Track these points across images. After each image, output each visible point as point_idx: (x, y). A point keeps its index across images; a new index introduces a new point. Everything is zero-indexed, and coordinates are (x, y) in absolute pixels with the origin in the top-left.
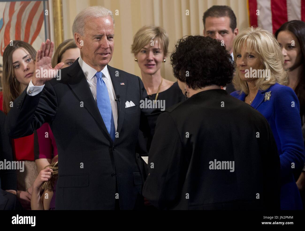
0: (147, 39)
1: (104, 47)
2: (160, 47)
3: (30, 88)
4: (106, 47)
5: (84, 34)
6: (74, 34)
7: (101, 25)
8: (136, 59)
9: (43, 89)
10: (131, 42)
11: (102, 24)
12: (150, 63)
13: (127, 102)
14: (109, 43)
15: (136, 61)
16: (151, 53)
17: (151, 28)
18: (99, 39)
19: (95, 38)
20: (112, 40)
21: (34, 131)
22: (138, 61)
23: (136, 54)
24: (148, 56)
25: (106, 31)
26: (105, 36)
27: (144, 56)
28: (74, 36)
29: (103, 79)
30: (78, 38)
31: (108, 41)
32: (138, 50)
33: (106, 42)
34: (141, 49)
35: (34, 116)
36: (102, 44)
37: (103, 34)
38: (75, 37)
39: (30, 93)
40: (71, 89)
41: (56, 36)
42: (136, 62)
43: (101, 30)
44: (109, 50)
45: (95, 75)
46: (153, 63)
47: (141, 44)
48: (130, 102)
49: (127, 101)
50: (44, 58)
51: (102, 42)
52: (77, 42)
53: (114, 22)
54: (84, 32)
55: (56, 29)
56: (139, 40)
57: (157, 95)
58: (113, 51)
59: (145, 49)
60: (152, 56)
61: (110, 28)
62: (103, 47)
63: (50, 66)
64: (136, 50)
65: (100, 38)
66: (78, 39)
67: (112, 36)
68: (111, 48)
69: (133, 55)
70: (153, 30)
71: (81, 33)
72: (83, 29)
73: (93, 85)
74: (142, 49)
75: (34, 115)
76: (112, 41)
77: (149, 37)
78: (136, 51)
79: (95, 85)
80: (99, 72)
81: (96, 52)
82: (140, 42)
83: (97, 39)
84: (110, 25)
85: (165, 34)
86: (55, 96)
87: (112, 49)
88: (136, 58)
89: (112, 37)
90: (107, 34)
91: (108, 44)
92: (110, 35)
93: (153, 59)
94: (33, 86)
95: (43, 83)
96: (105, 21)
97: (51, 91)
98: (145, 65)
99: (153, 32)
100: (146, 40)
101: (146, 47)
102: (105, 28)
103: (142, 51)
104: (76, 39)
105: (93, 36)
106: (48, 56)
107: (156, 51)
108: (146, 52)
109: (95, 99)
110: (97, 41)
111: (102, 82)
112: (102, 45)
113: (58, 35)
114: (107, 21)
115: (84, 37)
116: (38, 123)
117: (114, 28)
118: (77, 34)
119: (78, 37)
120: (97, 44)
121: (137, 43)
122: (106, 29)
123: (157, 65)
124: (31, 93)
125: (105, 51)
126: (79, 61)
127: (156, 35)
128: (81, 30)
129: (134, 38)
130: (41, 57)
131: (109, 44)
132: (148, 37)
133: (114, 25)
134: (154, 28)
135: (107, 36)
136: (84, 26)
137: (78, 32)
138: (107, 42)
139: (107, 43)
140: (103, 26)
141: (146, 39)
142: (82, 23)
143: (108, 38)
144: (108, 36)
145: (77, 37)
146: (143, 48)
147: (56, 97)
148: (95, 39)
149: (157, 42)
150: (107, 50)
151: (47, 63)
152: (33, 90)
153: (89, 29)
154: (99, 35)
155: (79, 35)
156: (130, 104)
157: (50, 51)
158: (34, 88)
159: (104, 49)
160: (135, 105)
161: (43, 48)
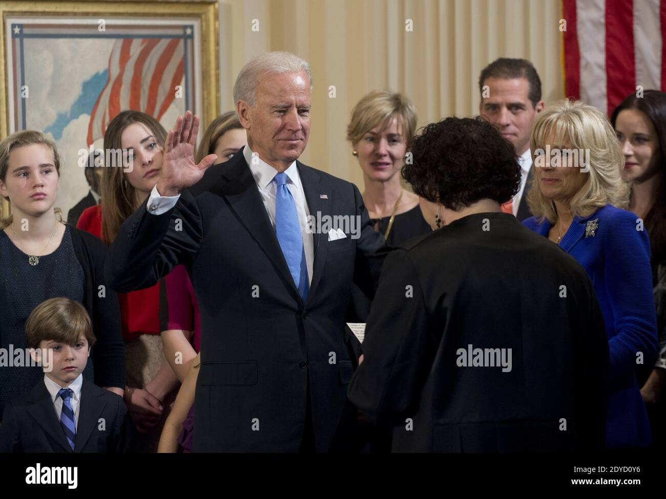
0: (377, 116)
1: (292, 128)
2: (400, 132)
3: (154, 200)
4: (294, 129)
5: (254, 103)
6: (237, 102)
7: (287, 87)
8: (355, 152)
9: (178, 203)
11: (289, 86)
12: (380, 161)
14: (301, 121)
15: (355, 155)
16: (384, 143)
17: (385, 95)
18: (282, 114)
19: (275, 111)
20: (306, 116)
21: (157, 278)
22: (359, 156)
23: (355, 143)
24: (377, 147)
25: (296, 98)
26: (294, 107)
27: (369, 147)
28: (237, 105)
29: (289, 186)
30: (245, 110)
31: (299, 116)
32: (359, 136)
34: (365, 134)
35: (160, 253)
36: (288, 122)
37: (290, 104)
38: (239, 108)
39: (153, 210)
40: (228, 204)
41: (206, 104)
42: (355, 157)
43: (287, 97)
44: (300, 134)
45: (274, 179)
46: (387, 159)
47: (366, 125)
50: (180, 145)
51: (287, 118)
52: (241, 117)
53: (311, 83)
54: (255, 99)
55: (205, 92)
56: (361, 119)
57: (391, 221)
58: (307, 135)
59: (374, 133)
60: (384, 147)
61: (303, 93)
62: (289, 128)
63: (191, 161)
64: (356, 135)
65: (284, 110)
66: (243, 111)
67: (307, 109)
68: (304, 130)
70: (389, 100)
71: (249, 101)
72: (254, 93)
73: (269, 197)
74: (368, 135)
75: (159, 251)
76: (306, 118)
77: (381, 112)
78: (355, 138)
79: (273, 198)
80: (281, 173)
81: (276, 138)
82: (364, 120)
83: (279, 112)
84: (303, 87)
85: (410, 107)
86: (198, 215)
87: (307, 132)
88: (355, 150)
89: (307, 111)
90: (298, 105)
91: (299, 123)
92: (303, 106)
93: (387, 153)
94: (159, 196)
95: (177, 191)
96: (295, 80)
97: (191, 207)
98: (372, 164)
99: (388, 103)
100: (375, 118)
101: (374, 130)
102: (294, 93)
103: (366, 139)
104: (240, 112)
105: (272, 107)
106: (188, 142)
107: (392, 139)
108: (375, 139)
109: (273, 223)
110: (279, 116)
111: (285, 192)
112: (288, 124)
113: (209, 104)
114: (299, 81)
115: (255, 107)
116: (167, 264)
117: (311, 93)
118: (242, 101)
119: (244, 108)
120: (279, 121)
121: (359, 123)
122: (295, 95)
123: (393, 164)
124: (155, 209)
125: (293, 135)
126: (244, 152)
127: (394, 108)
128: (250, 94)
129: (352, 113)
130: (175, 144)
132: (379, 111)
133: (311, 88)
134: (390, 95)
135: (298, 108)
136: (255, 88)
137: (245, 99)
138: (298, 120)
139: (296, 120)
141: (375, 116)
142: (252, 82)
143: (299, 112)
144: (300, 107)
145: (241, 108)
146: (368, 131)
147: (200, 218)
148: (275, 113)
149: (395, 121)
150: (297, 134)
151: (186, 154)
152: (158, 204)
153: (265, 94)
154: (284, 106)
155: (246, 105)
157: (193, 132)
158: (160, 200)
159: (290, 131)
161: (179, 127)
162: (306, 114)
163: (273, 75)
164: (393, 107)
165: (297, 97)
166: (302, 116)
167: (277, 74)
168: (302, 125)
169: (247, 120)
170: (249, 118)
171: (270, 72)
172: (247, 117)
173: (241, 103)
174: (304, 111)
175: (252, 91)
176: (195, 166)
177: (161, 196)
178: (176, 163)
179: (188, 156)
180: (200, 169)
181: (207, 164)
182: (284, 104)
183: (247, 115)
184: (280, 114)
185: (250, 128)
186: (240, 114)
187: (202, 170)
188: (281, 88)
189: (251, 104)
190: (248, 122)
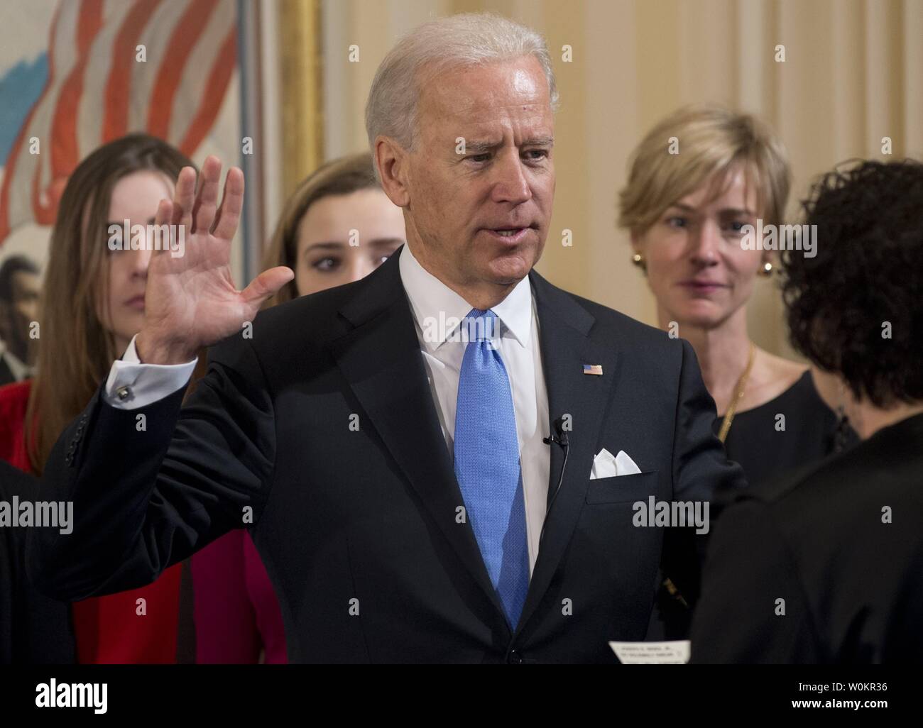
1: (506, 197)
2: (752, 206)
3: (121, 373)
4: (513, 198)
5: (414, 141)
6: (376, 141)
7: (490, 98)
8: (638, 258)
11: (495, 95)
12: (701, 277)
13: (604, 452)
14: (527, 178)
15: (637, 263)
16: (711, 231)
18: (480, 164)
19: (467, 158)
20: (542, 167)
22: (648, 264)
23: (638, 233)
24: (696, 241)
25: (514, 124)
26: (509, 146)
27: (674, 243)
28: (374, 149)
29: (499, 343)
30: (393, 161)
31: (525, 168)
32: (650, 214)
33: (517, 173)
34: (665, 209)
36: (498, 183)
37: (501, 139)
38: (379, 155)
39: (123, 397)
43: (494, 122)
44: (528, 212)
46: (718, 274)
47: (668, 187)
48: (615, 456)
49: (604, 450)
50: (192, 239)
51: (495, 174)
52: (387, 178)
53: (553, 85)
54: (416, 130)
56: (655, 173)
59: (687, 208)
60: (712, 241)
61: (531, 110)
62: (500, 196)
63: (223, 278)
64: (643, 212)
65: (486, 155)
66: (391, 163)
67: (543, 148)
68: (538, 202)
69: (624, 236)
70: (724, 128)
71: (403, 137)
72: (412, 119)
74: (672, 211)
76: (542, 169)
77: (705, 156)
78: (640, 220)
81: (471, 224)
82: (662, 177)
83: (475, 159)
84: (532, 96)
85: (775, 147)
87: (546, 206)
88: (639, 253)
89: (545, 153)
90: (521, 140)
91: (524, 183)
92: (532, 142)
93: (718, 258)
94: (135, 362)
96: (509, 81)
99: (720, 134)
101: (689, 201)
102: (508, 110)
103: (668, 221)
104: (383, 167)
106: (214, 231)
108: (689, 222)
110: (473, 170)
112: (498, 187)
114: (523, 83)
115: (416, 152)
118: (387, 140)
119: (390, 156)
121: (649, 184)
122: (510, 117)
123: (733, 285)
125: (511, 214)
127: (735, 148)
128: (404, 121)
131: (528, 183)
132: (701, 154)
135: (520, 147)
136: (414, 104)
137: (393, 133)
138: (521, 176)
139: (519, 178)
140: (499, 101)
142: (405, 90)
143: (523, 156)
144: (524, 144)
145: (386, 156)
146: (674, 204)
148: (466, 163)
149: (739, 180)
150: (519, 211)
151: (208, 262)
152: (135, 383)
153: (439, 118)
154: (485, 145)
155: (395, 148)
156: (617, 463)
157: (225, 209)
158: (140, 374)
159: (504, 204)
160: (640, 472)
161: (185, 193)
162: (542, 161)
163: (456, 71)
164: (734, 143)
165: (517, 120)
166: (531, 166)
167: (463, 67)
168: (531, 189)
169: (400, 184)
170: (405, 180)
171: (445, 64)
172: (401, 178)
173: (383, 145)
174: (537, 153)
175: (407, 114)
176: (235, 293)
177: (142, 363)
178: (182, 283)
179: (215, 268)
180: (246, 302)
181: (263, 290)
182: (486, 140)
183: (400, 172)
184: (476, 164)
185: (409, 204)
186: (383, 170)
187: (252, 302)
188: (476, 101)
189: (407, 146)
190: (402, 189)
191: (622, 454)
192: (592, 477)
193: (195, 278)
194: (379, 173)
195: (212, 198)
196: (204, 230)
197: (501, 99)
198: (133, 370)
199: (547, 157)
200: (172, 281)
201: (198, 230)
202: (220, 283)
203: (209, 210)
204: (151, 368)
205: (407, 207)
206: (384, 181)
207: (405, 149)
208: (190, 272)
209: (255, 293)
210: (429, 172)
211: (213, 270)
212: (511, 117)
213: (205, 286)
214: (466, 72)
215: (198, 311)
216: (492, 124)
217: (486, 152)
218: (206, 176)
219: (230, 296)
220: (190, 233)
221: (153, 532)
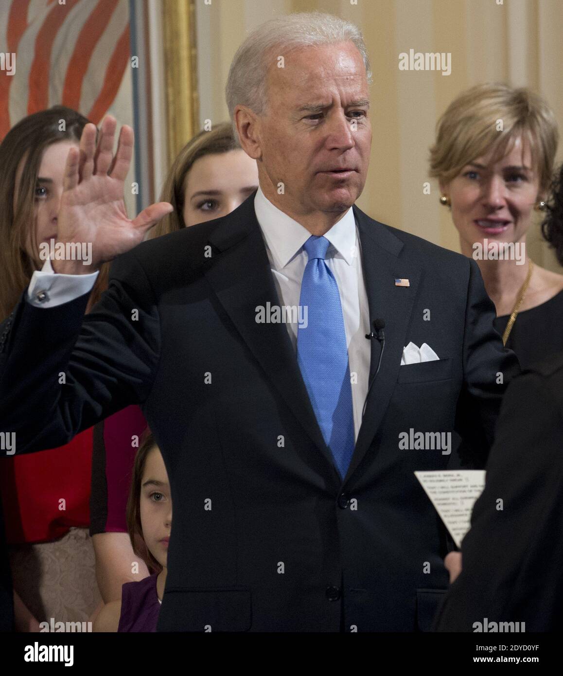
0: (487, 134)
1: (337, 146)
2: (528, 163)
3: (39, 281)
4: (341, 146)
5: (264, 108)
6: (234, 111)
7: (321, 71)
8: (444, 199)
10: (430, 139)
11: (325, 69)
12: (492, 217)
13: (411, 345)
15: (444, 203)
17: (500, 93)
18: (315, 121)
19: (305, 117)
20: (362, 124)
22: (453, 205)
23: (445, 183)
24: (486, 192)
25: (340, 91)
26: (337, 107)
27: (471, 192)
28: (235, 116)
30: (249, 124)
31: (349, 124)
32: (452, 171)
33: (344, 127)
34: (463, 167)
36: (329, 135)
37: (330, 103)
38: (237, 121)
39: (41, 299)
41: (171, 113)
42: (446, 208)
44: (353, 157)
46: (504, 214)
47: (465, 150)
48: (420, 348)
49: (411, 343)
50: (94, 180)
51: (326, 129)
52: (244, 138)
53: (368, 65)
54: (265, 99)
56: (456, 139)
57: (513, 318)
59: (478, 166)
60: (499, 191)
61: (353, 80)
62: (332, 146)
63: (118, 210)
64: (447, 169)
65: (320, 114)
66: (247, 126)
67: (362, 109)
70: (507, 104)
71: (255, 105)
72: (261, 91)
74: (468, 168)
76: (362, 126)
77: (492, 127)
82: (462, 140)
83: (311, 119)
84: (352, 70)
87: (365, 154)
88: (445, 195)
89: (364, 113)
90: (345, 102)
91: (349, 135)
92: (354, 104)
93: (504, 203)
94: (50, 273)
98: (476, 221)
99: (505, 109)
100: (482, 139)
101: (480, 161)
102: (335, 80)
103: (466, 174)
104: (241, 129)
105: (298, 109)
106: (110, 174)
107: (513, 176)
110: (310, 128)
111: (322, 272)
112: (330, 138)
113: (179, 112)
115: (265, 115)
118: (243, 108)
119: (246, 121)
120: (310, 137)
121: (451, 147)
123: (516, 223)
124: (44, 298)
127: (515, 119)
128: (256, 92)
129: (439, 125)
131: (351, 134)
134: (509, 93)
135: (345, 107)
137: (247, 103)
138: (346, 128)
139: (344, 130)
140: (329, 74)
142: (256, 69)
143: (348, 114)
144: (349, 107)
145: (243, 121)
146: (470, 163)
148: (304, 121)
149: (518, 142)
150: (346, 157)
151: (106, 197)
152: (50, 289)
153: (283, 88)
154: (319, 106)
155: (250, 115)
156: (421, 353)
157: (119, 156)
158: (54, 281)
159: (335, 152)
160: (439, 359)
161: (88, 144)
162: (362, 119)
163: (294, 52)
164: (515, 116)
165: (342, 88)
168: (354, 139)
169: (254, 142)
170: (258, 138)
171: (286, 47)
172: (255, 137)
173: (241, 113)
174: (358, 114)
175: (258, 87)
176: (127, 221)
177: (55, 272)
178: (86, 212)
179: (112, 202)
180: (136, 228)
181: (149, 219)
182: (321, 102)
183: (254, 132)
184: (312, 122)
185: (261, 156)
186: (241, 132)
187: (140, 229)
188: (311, 73)
189: (259, 112)
190: (256, 145)
191: (425, 345)
192: (403, 363)
193: (96, 209)
194: (238, 135)
195: (109, 148)
196: (103, 173)
197: (330, 72)
198: (49, 279)
199: (365, 116)
200: (78, 210)
201: (98, 173)
202: (116, 213)
203: (107, 158)
204: (63, 278)
205: (260, 159)
206: (242, 140)
207: (257, 114)
208: (92, 205)
209: (142, 221)
210: (276, 130)
211: (110, 203)
212: (338, 85)
213: (104, 215)
214: (302, 52)
215: (99, 234)
216: (323, 91)
217: (321, 112)
218: (104, 131)
219: (123, 223)
220: (92, 175)
221: (67, 404)
